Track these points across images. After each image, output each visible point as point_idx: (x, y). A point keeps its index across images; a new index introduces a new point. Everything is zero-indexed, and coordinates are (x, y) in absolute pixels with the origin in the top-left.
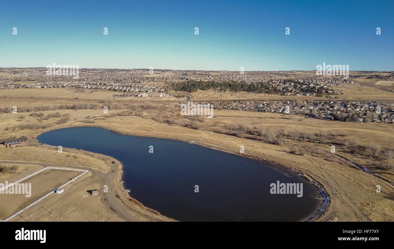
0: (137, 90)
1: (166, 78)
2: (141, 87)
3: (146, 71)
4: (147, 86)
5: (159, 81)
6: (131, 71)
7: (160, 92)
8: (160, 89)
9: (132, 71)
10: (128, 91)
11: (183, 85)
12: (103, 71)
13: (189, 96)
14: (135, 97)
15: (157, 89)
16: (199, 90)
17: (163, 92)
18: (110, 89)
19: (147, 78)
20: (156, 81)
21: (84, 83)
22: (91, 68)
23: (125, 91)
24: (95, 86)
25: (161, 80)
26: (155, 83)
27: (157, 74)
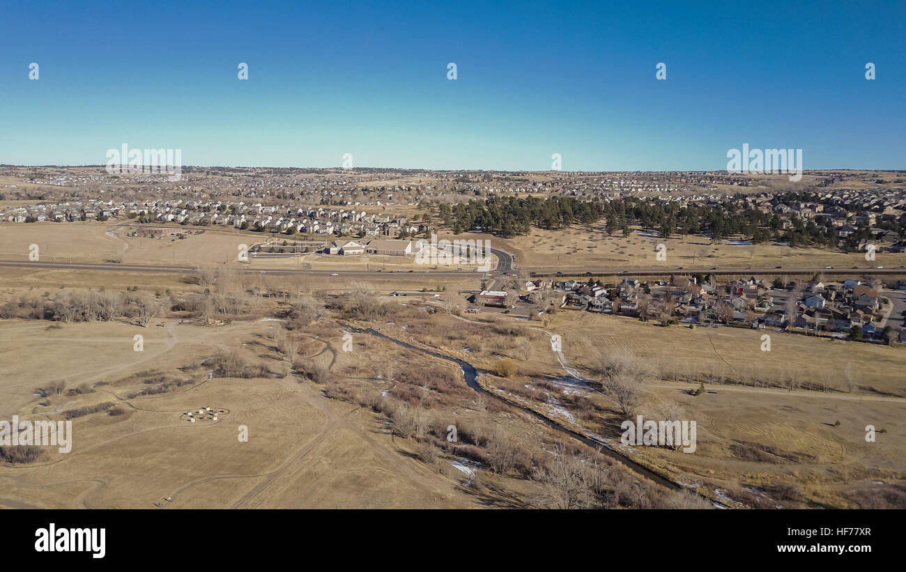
0: (331, 230)
1: (418, 190)
2: (345, 218)
3: (365, 173)
4: (364, 214)
5: (399, 198)
6: (327, 173)
7: (403, 235)
8: (405, 225)
9: (330, 172)
10: (301, 231)
11: (474, 211)
12: (261, 174)
13: (502, 250)
14: (318, 256)
15: (393, 225)
16: (534, 230)
17: (413, 234)
18: (244, 226)
19: (365, 190)
20: (390, 198)
21: (171, 207)
22: (233, 167)
23: (290, 232)
24: (202, 215)
25: (403, 195)
26: (388, 204)
27: (391, 179)
